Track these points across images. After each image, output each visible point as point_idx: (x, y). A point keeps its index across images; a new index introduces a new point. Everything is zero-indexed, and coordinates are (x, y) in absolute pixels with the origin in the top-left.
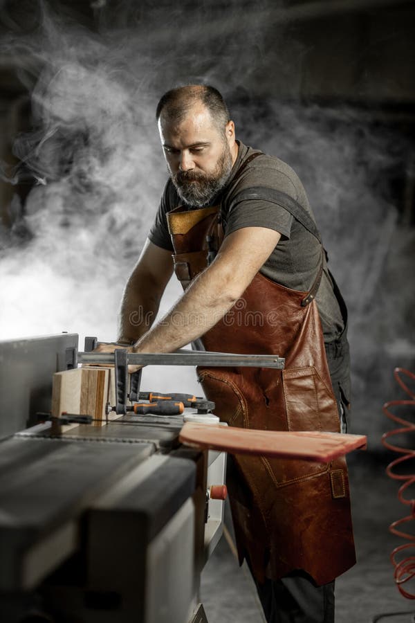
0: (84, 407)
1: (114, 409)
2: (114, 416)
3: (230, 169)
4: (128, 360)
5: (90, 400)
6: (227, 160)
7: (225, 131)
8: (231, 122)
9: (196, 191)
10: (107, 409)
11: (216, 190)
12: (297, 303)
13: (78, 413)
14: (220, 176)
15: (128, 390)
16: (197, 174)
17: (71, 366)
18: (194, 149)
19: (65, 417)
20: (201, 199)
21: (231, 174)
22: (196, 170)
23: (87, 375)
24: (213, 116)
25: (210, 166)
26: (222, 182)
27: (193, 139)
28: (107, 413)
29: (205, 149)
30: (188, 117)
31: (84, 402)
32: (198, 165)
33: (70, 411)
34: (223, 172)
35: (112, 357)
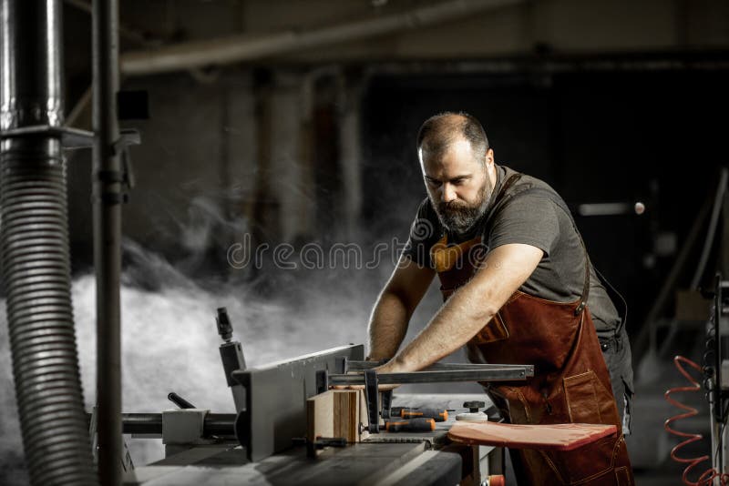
0: (337, 428)
1: (367, 429)
2: (367, 435)
3: (490, 196)
4: (377, 380)
5: (343, 421)
6: (487, 189)
7: (484, 160)
8: (491, 151)
9: (458, 220)
10: (360, 428)
11: (477, 218)
12: (570, 313)
13: (331, 435)
14: (481, 204)
15: (380, 408)
16: (458, 204)
17: (321, 390)
18: (457, 181)
19: (320, 442)
20: (463, 227)
21: (491, 200)
22: (459, 201)
23: (338, 397)
24: (473, 149)
25: (472, 196)
26: (483, 210)
27: (456, 173)
28: (360, 433)
29: (467, 181)
30: (450, 152)
31: (338, 424)
32: (459, 196)
33: (324, 435)
34: (483, 201)
35: (362, 378)
